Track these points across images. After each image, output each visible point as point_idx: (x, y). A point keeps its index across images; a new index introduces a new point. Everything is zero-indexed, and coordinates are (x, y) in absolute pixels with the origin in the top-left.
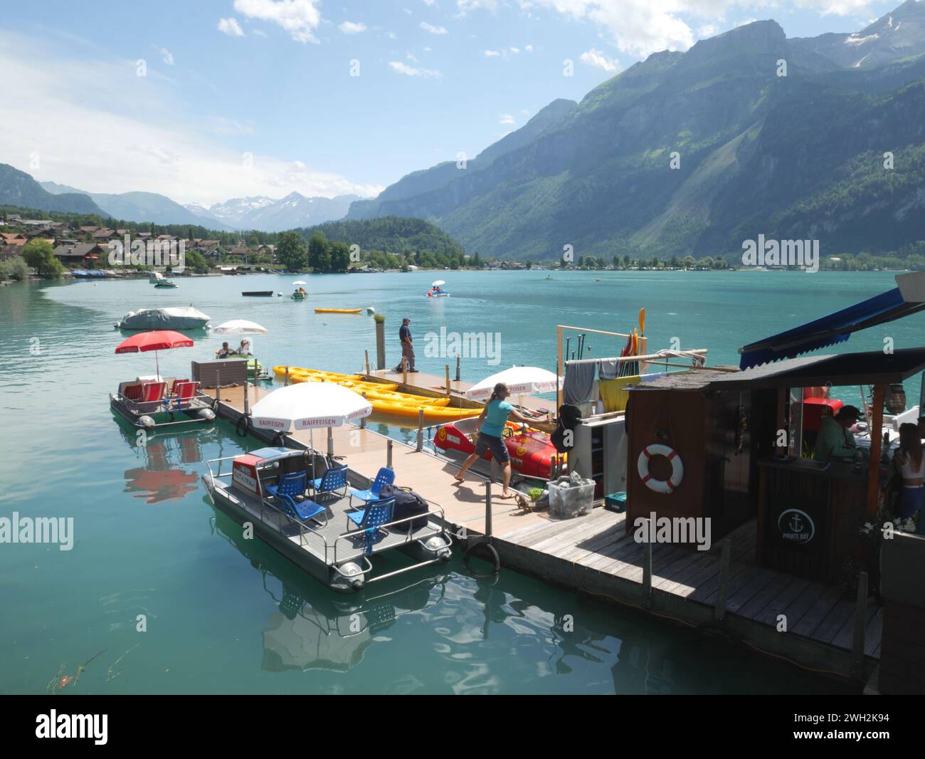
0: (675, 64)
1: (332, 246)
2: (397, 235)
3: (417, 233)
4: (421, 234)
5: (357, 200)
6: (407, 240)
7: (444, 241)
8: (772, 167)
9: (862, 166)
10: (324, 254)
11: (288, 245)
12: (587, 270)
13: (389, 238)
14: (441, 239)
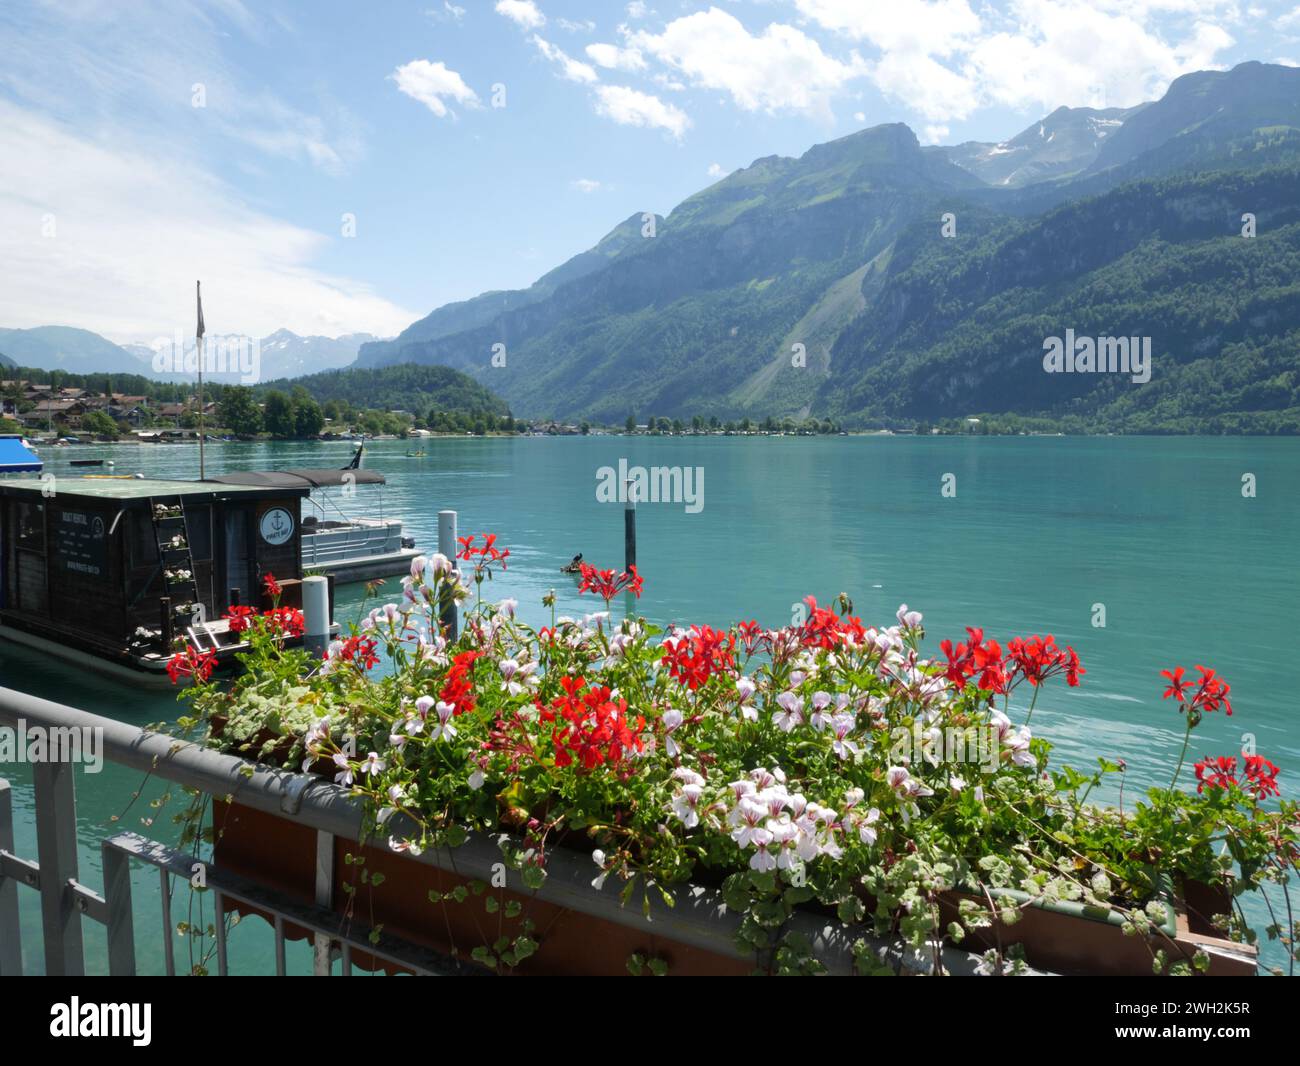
0: (785, 173)
1: (298, 404)
2: (418, 389)
3: (445, 385)
4: (451, 387)
5: (369, 341)
6: (430, 396)
7: (481, 397)
8: (903, 305)
9: (1009, 306)
10: (286, 416)
11: (236, 403)
12: (659, 435)
13: (407, 393)
14: (476, 395)
